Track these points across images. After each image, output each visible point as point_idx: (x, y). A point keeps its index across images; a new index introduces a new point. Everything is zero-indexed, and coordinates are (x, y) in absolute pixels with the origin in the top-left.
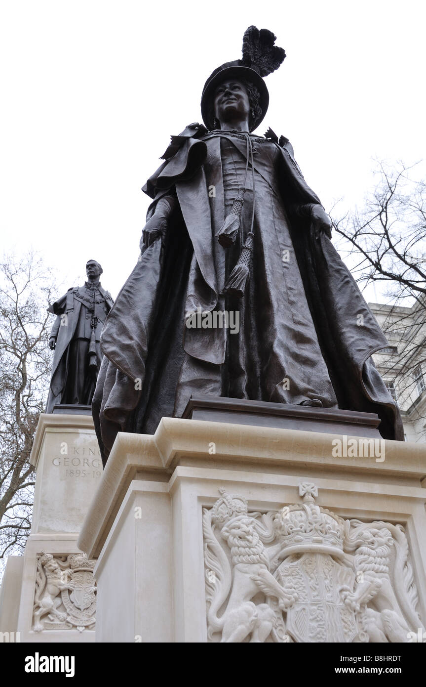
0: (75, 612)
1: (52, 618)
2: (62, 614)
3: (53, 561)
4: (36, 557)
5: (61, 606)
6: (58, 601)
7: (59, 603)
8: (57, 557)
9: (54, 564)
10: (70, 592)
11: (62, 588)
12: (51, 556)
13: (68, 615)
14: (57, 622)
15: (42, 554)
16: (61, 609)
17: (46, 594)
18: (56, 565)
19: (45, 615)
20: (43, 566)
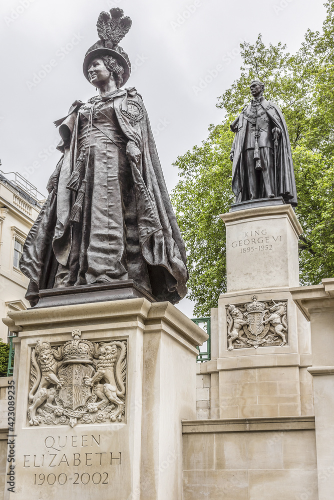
0: (252, 337)
1: (238, 342)
2: (244, 339)
3: (235, 309)
4: (225, 307)
5: (244, 335)
6: (242, 332)
7: (243, 333)
8: (237, 306)
9: (236, 310)
10: (248, 326)
11: (242, 324)
12: (234, 306)
13: (249, 339)
14: (242, 344)
15: (228, 306)
16: (244, 336)
17: (234, 328)
18: (238, 311)
19: (234, 341)
20: (230, 312)
